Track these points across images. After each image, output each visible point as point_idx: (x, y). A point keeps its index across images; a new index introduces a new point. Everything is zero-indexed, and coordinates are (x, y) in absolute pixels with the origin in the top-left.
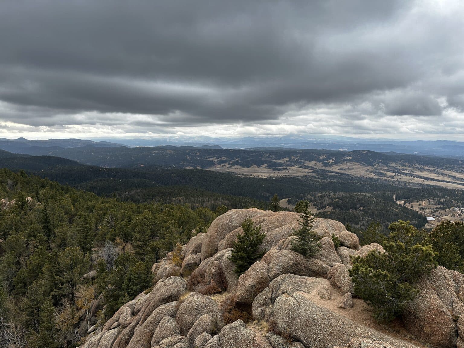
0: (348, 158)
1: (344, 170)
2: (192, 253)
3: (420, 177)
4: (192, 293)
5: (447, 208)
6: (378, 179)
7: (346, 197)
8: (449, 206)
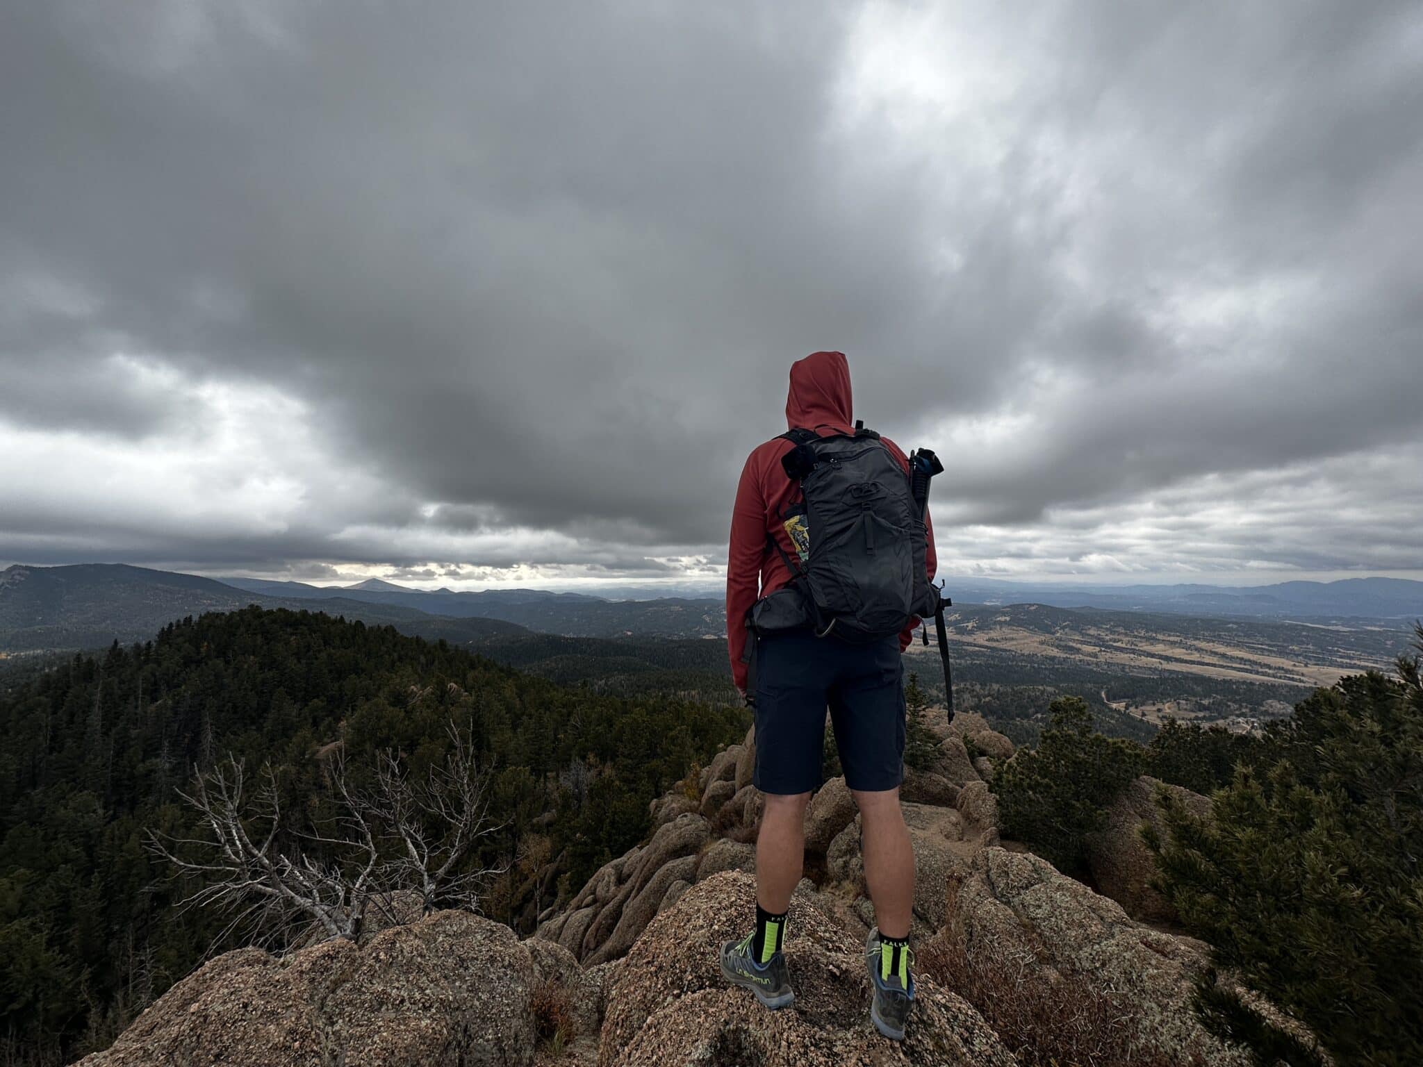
0: (1003, 619)
1: (997, 641)
2: (719, 778)
3: (1153, 656)
4: (722, 840)
5: (1218, 719)
6: (1065, 659)
7: (1006, 693)
8: (1223, 714)
